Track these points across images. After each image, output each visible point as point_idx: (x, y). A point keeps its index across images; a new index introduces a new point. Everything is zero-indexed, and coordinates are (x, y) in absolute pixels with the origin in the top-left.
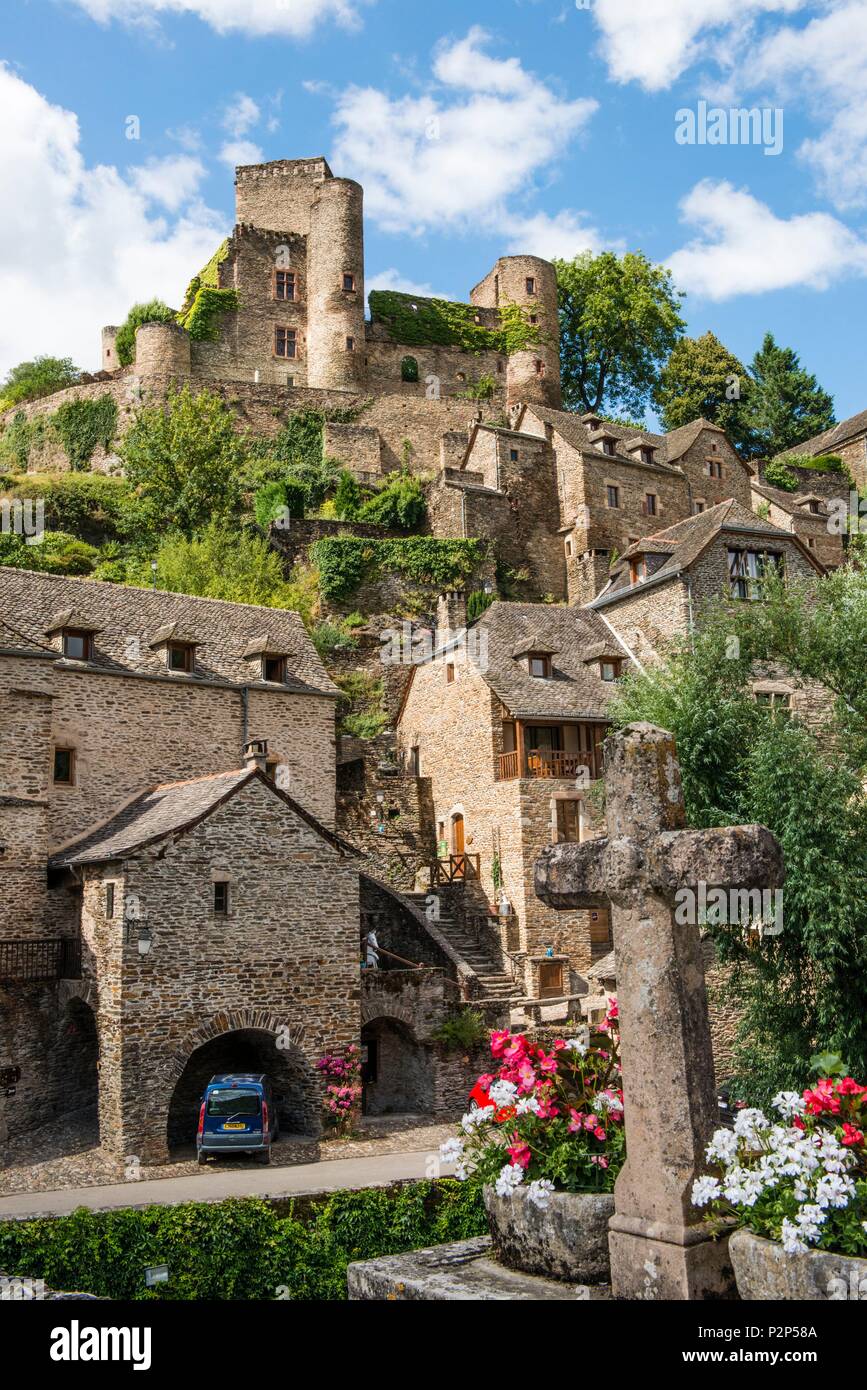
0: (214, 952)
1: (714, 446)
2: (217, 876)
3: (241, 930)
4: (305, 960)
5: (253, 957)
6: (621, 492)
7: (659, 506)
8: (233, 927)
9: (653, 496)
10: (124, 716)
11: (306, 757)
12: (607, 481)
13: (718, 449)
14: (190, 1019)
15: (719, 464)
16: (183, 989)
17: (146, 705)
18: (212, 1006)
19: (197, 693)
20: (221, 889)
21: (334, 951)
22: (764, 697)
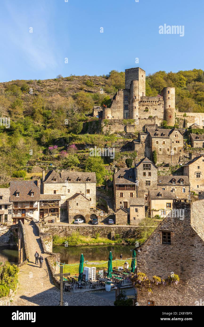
0: (77, 208)
1: (176, 132)
2: (77, 202)
3: (79, 207)
4: (85, 209)
5: (80, 209)
6: (159, 142)
7: (165, 143)
8: (78, 206)
9: (164, 142)
10: (74, 186)
11: (93, 189)
12: (156, 140)
13: (177, 133)
14: (74, 214)
15: (177, 135)
16: (74, 211)
17: (76, 185)
18: (76, 212)
19: (81, 184)
20: (77, 203)
21: (87, 209)
22: (147, 181)
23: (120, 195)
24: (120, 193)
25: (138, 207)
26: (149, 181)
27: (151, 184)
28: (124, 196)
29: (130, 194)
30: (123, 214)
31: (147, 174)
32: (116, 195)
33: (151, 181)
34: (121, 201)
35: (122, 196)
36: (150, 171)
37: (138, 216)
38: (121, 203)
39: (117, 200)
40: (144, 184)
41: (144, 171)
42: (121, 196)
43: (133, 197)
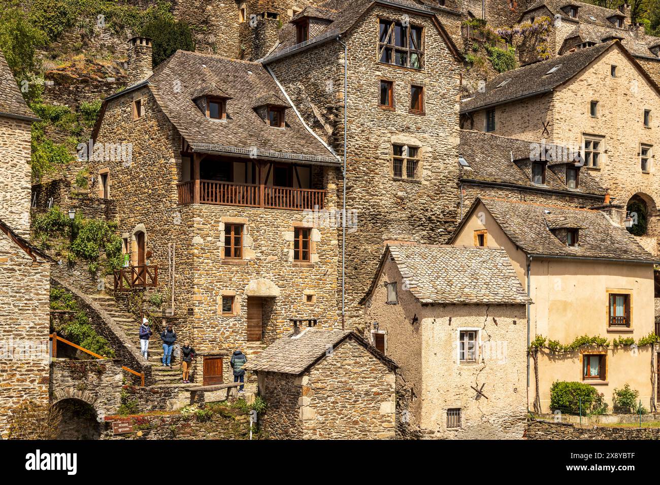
22: (398, 148)
23: (221, 244)
24: (222, 227)
25: (482, 319)
26: (413, 150)
27: (423, 173)
28: (249, 254)
29: (290, 236)
30: (366, 387)
31: (402, 91)
32: (197, 240)
33: (425, 150)
34: (229, 292)
35: (238, 253)
36: (419, 78)
37: (479, 394)
38: (228, 301)
39: (202, 281)
40: (388, 170)
41: (387, 72)
42: (228, 253)
43: (314, 258)
